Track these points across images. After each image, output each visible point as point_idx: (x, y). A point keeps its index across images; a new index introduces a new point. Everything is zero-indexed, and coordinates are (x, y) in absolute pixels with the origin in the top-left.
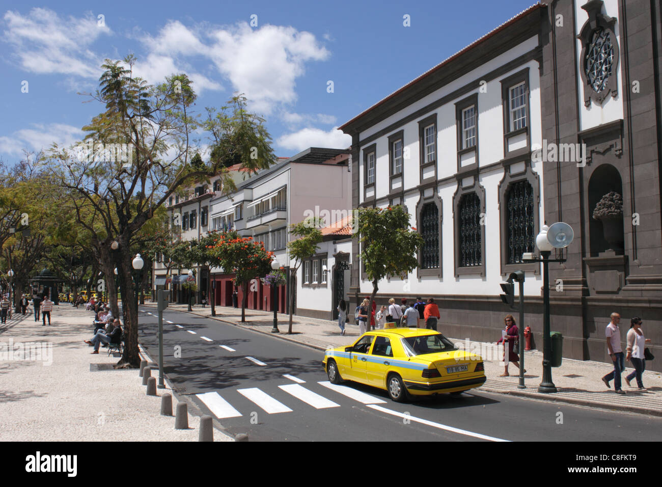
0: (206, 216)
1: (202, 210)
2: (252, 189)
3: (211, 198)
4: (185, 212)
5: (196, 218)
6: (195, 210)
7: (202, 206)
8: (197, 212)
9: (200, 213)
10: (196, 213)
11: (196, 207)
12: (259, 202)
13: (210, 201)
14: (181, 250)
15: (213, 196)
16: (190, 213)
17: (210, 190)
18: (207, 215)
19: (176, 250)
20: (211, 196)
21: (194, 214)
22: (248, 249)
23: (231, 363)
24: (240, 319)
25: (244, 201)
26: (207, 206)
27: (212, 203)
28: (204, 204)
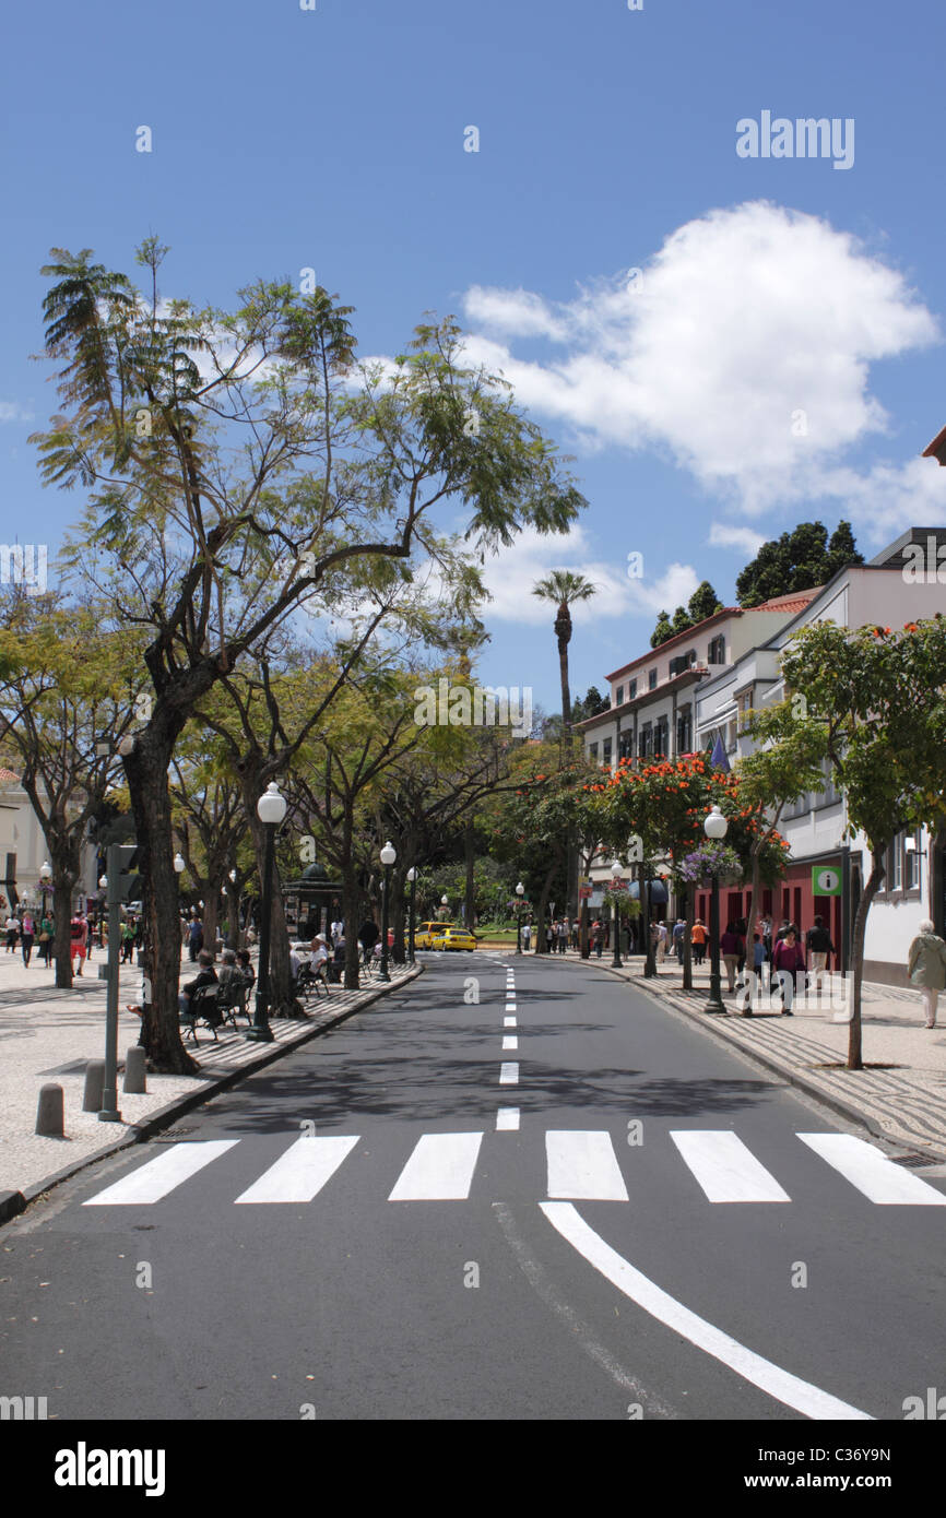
0: (687, 731)
1: (679, 715)
3: (697, 684)
4: (644, 722)
5: (667, 736)
6: (666, 716)
7: (679, 704)
8: (670, 720)
9: (674, 723)
10: (667, 724)
11: (664, 707)
13: (696, 691)
14: (563, 807)
15: (704, 678)
16: (655, 723)
17: (702, 661)
18: (690, 726)
19: (551, 804)
20: (697, 677)
21: (662, 727)
22: (687, 790)
23: (440, 1074)
24: (680, 983)
25: (755, 682)
26: (689, 705)
27: (700, 696)
28: (685, 696)
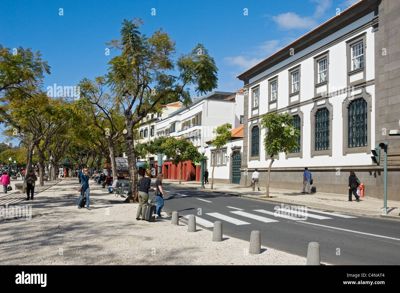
1: (151, 127)
2: (181, 115)
4: (141, 129)
5: (147, 132)
8: (148, 128)
12: (184, 122)
13: (156, 123)
16: (144, 129)
18: (154, 130)
20: (156, 119)
25: (176, 121)
26: (154, 125)
